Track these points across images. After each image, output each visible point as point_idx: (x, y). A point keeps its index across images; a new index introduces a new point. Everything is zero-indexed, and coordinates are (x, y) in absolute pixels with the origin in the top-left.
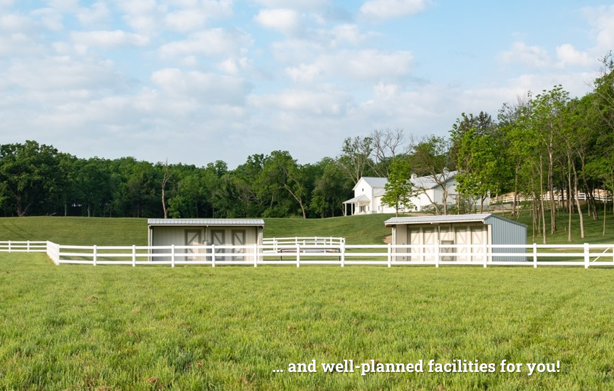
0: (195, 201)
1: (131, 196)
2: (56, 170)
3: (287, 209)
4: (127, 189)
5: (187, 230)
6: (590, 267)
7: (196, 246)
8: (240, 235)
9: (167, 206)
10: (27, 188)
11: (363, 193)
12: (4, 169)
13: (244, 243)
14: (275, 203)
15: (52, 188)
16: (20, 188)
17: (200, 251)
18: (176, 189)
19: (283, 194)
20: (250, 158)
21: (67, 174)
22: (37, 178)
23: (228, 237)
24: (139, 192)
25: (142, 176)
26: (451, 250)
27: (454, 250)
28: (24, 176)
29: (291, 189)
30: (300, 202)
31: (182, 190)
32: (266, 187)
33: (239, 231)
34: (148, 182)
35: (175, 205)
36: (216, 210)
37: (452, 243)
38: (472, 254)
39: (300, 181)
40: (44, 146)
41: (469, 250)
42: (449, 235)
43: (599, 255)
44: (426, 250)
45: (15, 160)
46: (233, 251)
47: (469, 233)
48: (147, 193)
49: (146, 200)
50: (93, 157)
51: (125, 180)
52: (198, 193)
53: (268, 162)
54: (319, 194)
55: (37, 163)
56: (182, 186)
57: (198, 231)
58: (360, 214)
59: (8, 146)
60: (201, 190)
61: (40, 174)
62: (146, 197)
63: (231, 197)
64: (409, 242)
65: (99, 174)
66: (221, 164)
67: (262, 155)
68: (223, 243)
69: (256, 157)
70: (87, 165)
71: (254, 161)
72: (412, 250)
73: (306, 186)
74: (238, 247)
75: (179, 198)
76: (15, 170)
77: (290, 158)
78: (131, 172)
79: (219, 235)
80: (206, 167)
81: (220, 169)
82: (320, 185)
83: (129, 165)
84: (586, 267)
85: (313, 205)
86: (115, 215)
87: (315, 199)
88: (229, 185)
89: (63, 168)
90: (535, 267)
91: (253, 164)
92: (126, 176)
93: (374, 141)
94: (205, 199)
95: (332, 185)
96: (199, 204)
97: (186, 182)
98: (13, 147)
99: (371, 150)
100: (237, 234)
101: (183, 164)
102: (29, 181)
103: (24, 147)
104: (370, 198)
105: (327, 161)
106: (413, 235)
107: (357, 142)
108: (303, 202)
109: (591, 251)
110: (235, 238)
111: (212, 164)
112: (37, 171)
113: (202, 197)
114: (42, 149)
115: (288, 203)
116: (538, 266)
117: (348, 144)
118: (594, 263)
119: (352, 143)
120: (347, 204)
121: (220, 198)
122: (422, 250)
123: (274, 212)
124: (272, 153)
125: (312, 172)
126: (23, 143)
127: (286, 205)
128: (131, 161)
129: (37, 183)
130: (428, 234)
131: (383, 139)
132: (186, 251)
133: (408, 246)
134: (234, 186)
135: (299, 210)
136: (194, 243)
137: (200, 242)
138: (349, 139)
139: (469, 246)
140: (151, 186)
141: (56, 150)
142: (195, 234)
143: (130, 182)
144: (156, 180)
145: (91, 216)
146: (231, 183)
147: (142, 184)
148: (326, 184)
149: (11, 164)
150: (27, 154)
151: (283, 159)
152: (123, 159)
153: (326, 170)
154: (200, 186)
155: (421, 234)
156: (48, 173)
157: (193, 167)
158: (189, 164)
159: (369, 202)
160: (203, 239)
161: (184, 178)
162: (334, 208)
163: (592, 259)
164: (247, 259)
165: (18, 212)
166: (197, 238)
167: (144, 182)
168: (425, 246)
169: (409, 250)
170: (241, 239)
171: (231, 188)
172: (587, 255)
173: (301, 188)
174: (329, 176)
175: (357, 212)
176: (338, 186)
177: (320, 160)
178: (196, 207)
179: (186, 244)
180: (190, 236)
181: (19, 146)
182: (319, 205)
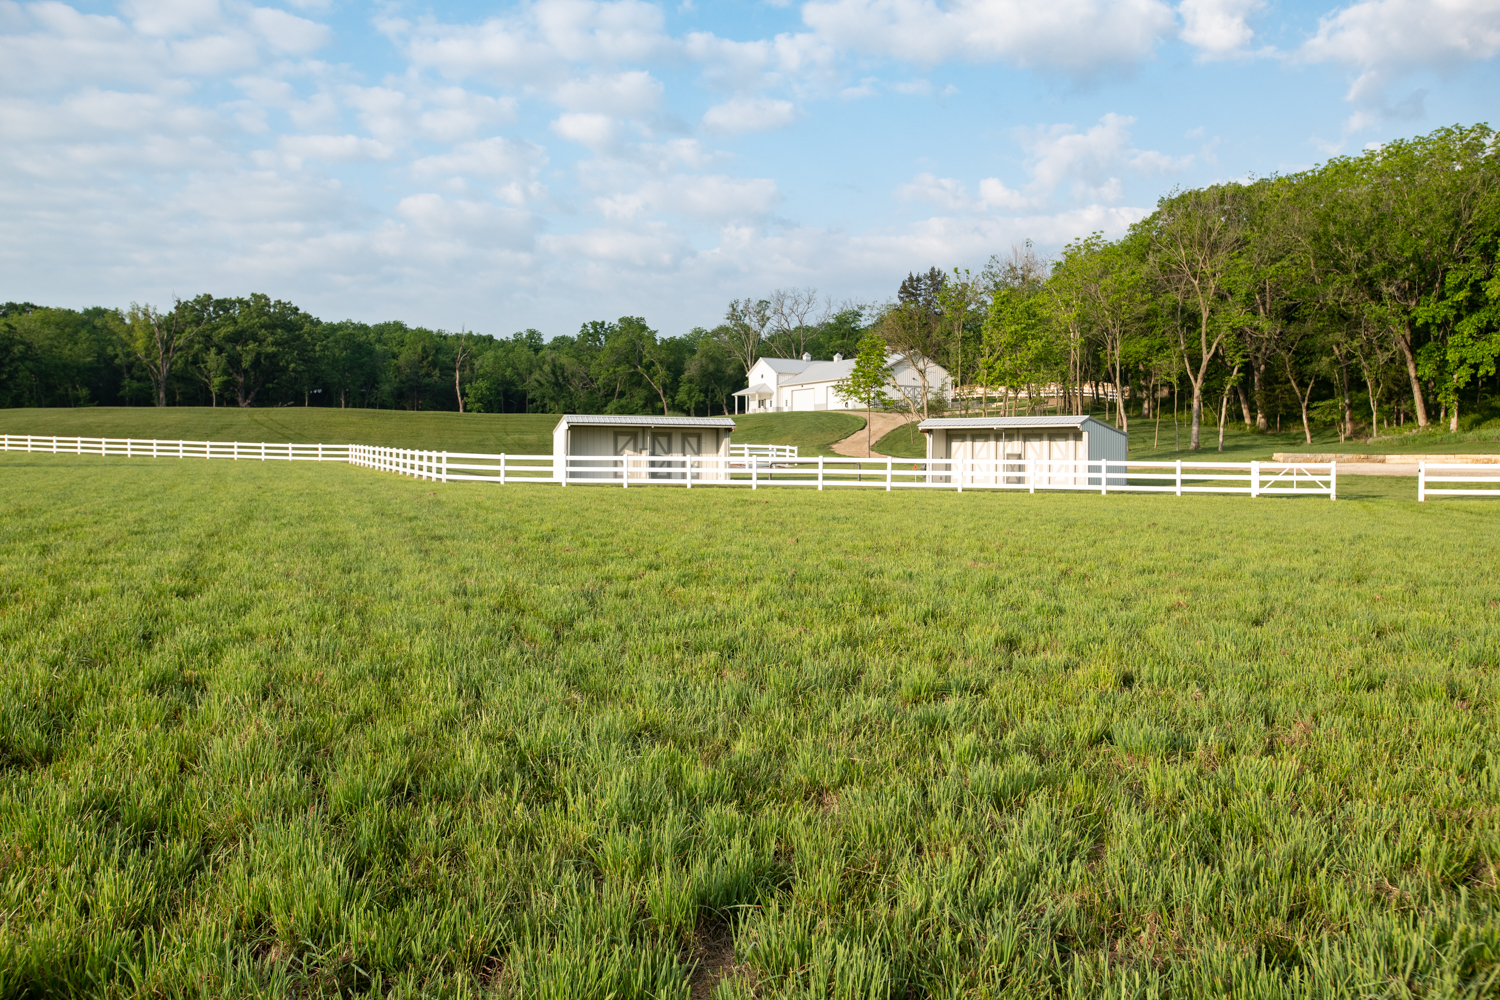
0: (500, 389)
1: (404, 379)
2: (299, 337)
3: (641, 402)
4: (398, 368)
5: (618, 432)
6: (1261, 495)
7: (628, 457)
8: (693, 441)
9: (464, 394)
10: (256, 363)
11: (762, 381)
12: (222, 335)
13: (698, 452)
14: (622, 394)
15: (292, 365)
16: (245, 365)
17: (636, 464)
18: (472, 370)
19: (636, 381)
20: (585, 326)
21: (315, 345)
22: (271, 349)
23: (677, 443)
24: (417, 373)
25: (420, 349)
26: (1016, 468)
27: (1021, 468)
28: (251, 346)
29: (647, 373)
30: (661, 392)
31: (481, 371)
32: (611, 370)
33: (692, 435)
34: (430, 359)
35: (475, 394)
36: (533, 401)
37: (1019, 457)
38: (1076, 475)
39: (661, 362)
40: (279, 302)
41: (1072, 469)
42: (1015, 446)
43: (1273, 478)
44: (976, 467)
45: (236, 323)
46: (683, 464)
47: (1046, 443)
48: (428, 375)
49: (428, 385)
50: (344, 321)
51: (395, 356)
52: (504, 376)
53: (611, 333)
54: (690, 381)
55: (271, 327)
56: (481, 366)
57: (634, 435)
58: (758, 412)
59: (224, 301)
60: (508, 372)
61: (276, 343)
62: (427, 380)
63: (557, 384)
64: (948, 455)
65: (360, 346)
66: (533, 335)
67: (603, 323)
68: (669, 451)
69: (594, 324)
70: (340, 333)
71: (591, 331)
72: (953, 467)
73: (668, 369)
74: (689, 459)
75: (482, 384)
76: (238, 338)
77: (644, 328)
78: (402, 344)
79: (663, 440)
80: (512, 338)
81: (532, 342)
82: (692, 368)
83: (399, 333)
84: (1253, 496)
85: (681, 396)
86: (383, 406)
87: (684, 388)
88: (555, 366)
89: (309, 335)
90: (1179, 494)
91: (590, 335)
92: (396, 350)
93: (772, 305)
94: (516, 386)
95: (711, 367)
96: (506, 393)
97: (486, 361)
98: (232, 303)
99: (768, 319)
100: (690, 439)
101: (475, 334)
102: (259, 354)
103: (247, 304)
104: (773, 387)
105: (698, 332)
106: (955, 445)
107: (746, 307)
108: (665, 393)
109: (1262, 473)
110: (687, 445)
111: (521, 334)
112: (270, 339)
113: (512, 383)
114: (275, 306)
115: (643, 393)
116: (1182, 493)
117: (734, 310)
118: (1266, 490)
119: (740, 307)
120: (739, 397)
121: (541, 385)
122: (970, 467)
123: (622, 407)
124: (620, 320)
125: (678, 350)
126: (247, 297)
127: (639, 396)
128: (399, 327)
129: (271, 357)
130: (979, 444)
131: (788, 303)
132: (616, 464)
133: (947, 461)
134: (562, 368)
135: (659, 405)
136: (627, 452)
137: (635, 450)
138: (737, 302)
139: (1046, 462)
140: (434, 364)
141: (297, 309)
142: (628, 438)
143: (402, 358)
144: (440, 357)
145: (346, 406)
146: (557, 363)
147: (421, 362)
148: (702, 366)
149: (231, 329)
150: (254, 315)
151: (635, 328)
152: (387, 325)
153: (700, 349)
154: (508, 366)
155: (969, 444)
156: (287, 342)
157: (490, 339)
158: (484, 333)
159: (771, 395)
160: (640, 446)
161: (480, 354)
162: (712, 401)
163: (1263, 484)
164: (704, 476)
165: (240, 399)
166: (631, 444)
167: (423, 359)
168: (974, 461)
169: (948, 467)
170: (695, 447)
171: (557, 369)
172: (1255, 478)
173: (662, 372)
174: (706, 354)
175: (753, 408)
176: (718, 370)
177: (688, 332)
178: (501, 398)
179: (616, 453)
180: (622, 441)
181: (240, 301)
182: (690, 398)
